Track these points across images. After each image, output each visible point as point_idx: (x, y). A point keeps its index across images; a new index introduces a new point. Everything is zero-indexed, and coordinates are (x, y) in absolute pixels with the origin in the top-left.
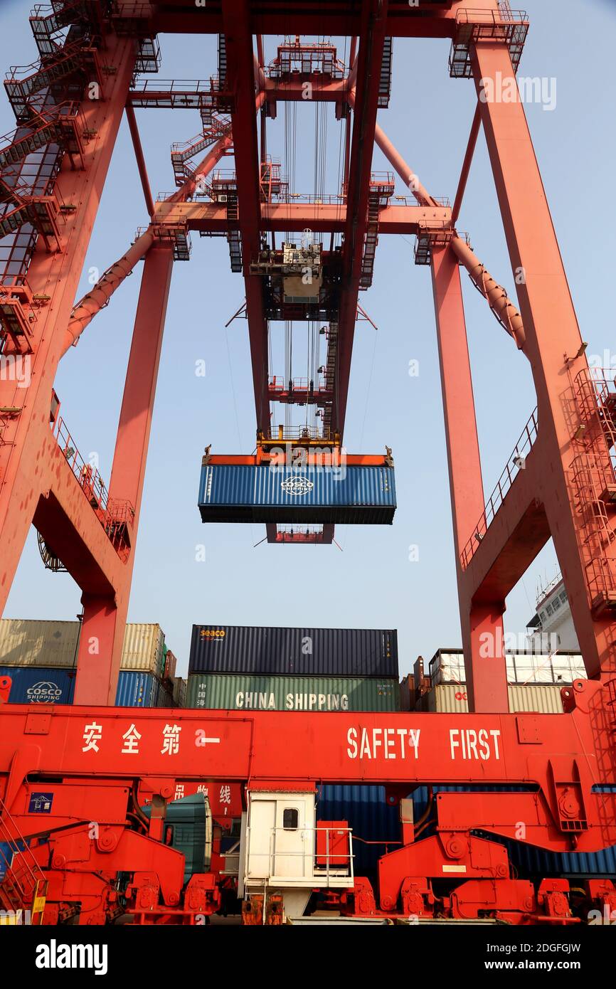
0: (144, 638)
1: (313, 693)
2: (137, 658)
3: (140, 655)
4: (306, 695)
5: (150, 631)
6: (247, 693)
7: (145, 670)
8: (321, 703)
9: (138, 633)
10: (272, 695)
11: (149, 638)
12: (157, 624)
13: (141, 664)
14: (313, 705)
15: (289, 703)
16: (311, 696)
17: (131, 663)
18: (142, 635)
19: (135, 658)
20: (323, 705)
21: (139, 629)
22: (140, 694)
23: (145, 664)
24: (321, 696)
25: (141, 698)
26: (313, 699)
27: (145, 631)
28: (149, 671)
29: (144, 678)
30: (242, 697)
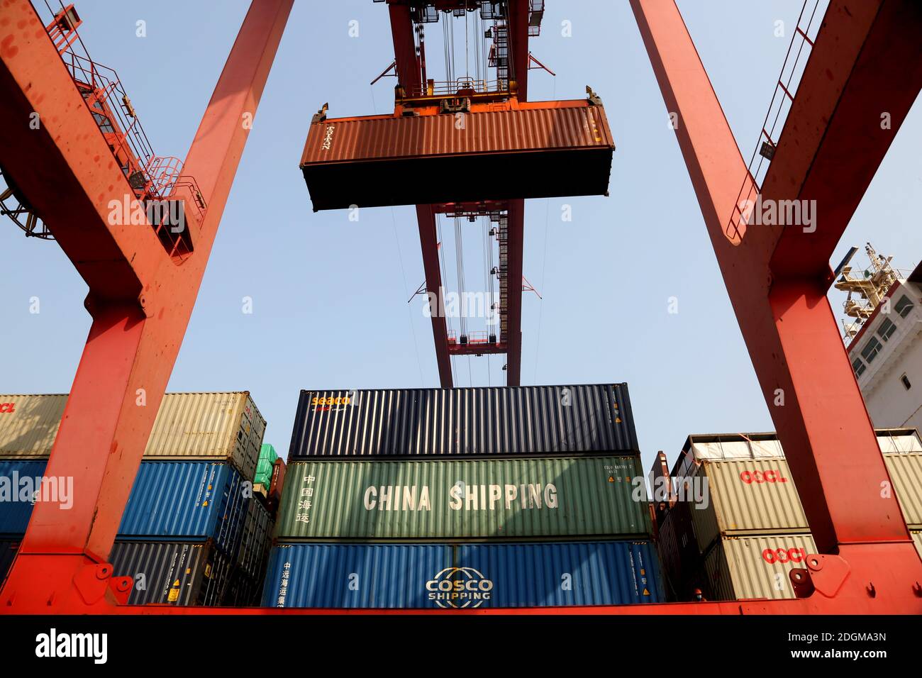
0: (223, 411)
1: (495, 483)
2: (209, 440)
3: (214, 437)
4: (483, 488)
5: (234, 402)
6: (383, 488)
7: (220, 458)
8: (509, 498)
9: (216, 405)
10: (425, 489)
11: (231, 411)
12: (245, 392)
13: (214, 450)
14: (496, 502)
15: (454, 500)
16: (492, 488)
17: (200, 447)
18: (222, 407)
19: (206, 439)
20: (513, 502)
21: (218, 399)
22: (207, 494)
23: (221, 449)
24: (509, 487)
25: (208, 500)
26: (496, 492)
27: (228, 402)
28: (225, 458)
29: (216, 470)
30: (375, 494)
